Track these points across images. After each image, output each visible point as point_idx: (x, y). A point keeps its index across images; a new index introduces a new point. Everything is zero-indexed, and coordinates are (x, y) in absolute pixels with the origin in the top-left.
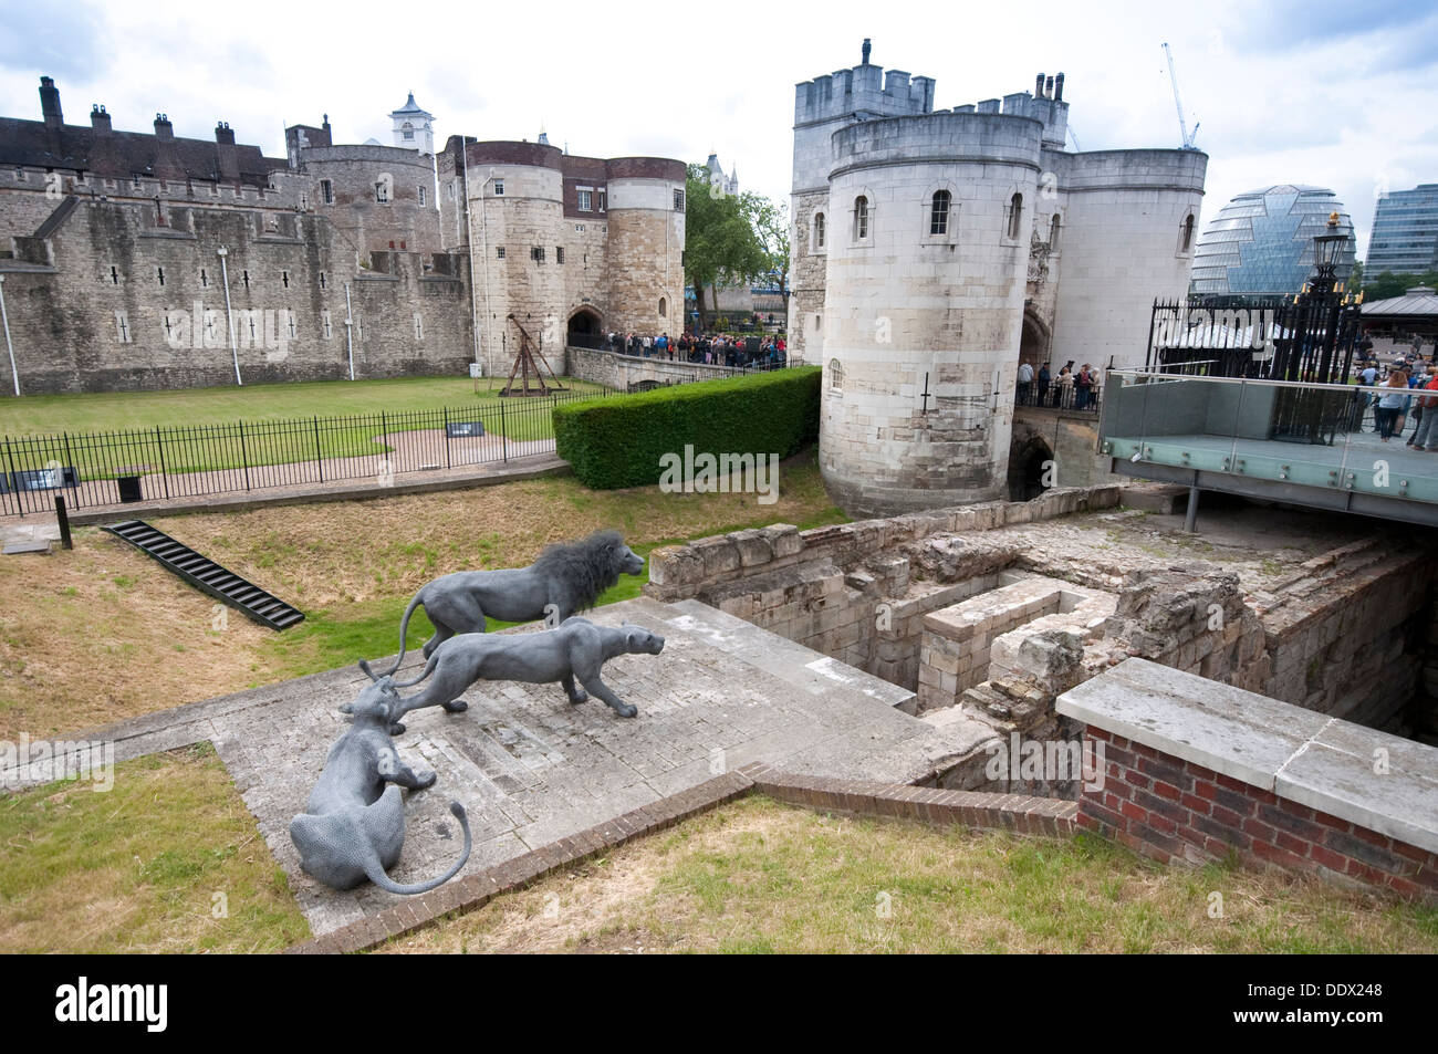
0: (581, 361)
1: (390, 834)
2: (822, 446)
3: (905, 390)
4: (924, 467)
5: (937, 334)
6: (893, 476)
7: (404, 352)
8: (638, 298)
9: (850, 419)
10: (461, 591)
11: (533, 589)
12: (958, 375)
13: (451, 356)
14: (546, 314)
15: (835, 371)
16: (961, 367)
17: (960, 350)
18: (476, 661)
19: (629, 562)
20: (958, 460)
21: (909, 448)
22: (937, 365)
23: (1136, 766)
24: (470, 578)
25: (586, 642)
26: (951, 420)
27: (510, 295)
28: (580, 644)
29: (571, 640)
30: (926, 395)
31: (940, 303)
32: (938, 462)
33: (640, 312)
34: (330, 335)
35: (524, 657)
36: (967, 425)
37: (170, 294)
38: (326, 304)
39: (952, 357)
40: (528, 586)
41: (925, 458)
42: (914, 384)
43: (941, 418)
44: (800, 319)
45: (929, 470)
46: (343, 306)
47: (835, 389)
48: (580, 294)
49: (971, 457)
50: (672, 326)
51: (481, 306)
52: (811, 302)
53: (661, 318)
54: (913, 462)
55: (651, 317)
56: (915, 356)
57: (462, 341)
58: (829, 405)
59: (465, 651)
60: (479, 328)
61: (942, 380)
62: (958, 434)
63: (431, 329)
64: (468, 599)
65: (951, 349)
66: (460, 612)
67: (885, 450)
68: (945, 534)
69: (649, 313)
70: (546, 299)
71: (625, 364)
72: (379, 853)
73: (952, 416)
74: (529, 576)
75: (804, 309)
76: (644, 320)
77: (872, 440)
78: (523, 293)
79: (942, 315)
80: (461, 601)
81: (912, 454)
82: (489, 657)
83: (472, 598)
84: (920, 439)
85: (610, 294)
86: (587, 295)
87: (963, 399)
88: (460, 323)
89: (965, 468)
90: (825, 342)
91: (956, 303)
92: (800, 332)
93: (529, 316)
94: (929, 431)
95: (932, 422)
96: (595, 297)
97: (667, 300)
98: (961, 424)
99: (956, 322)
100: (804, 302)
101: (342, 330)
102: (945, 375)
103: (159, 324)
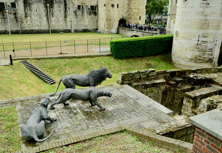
0: (121, 30)
1: (40, 131)
2: (172, 51)
3: (193, 39)
4: (196, 58)
5: (202, 25)
6: (188, 59)
7: (83, 27)
8: (135, 16)
9: (179, 45)
10: (70, 79)
11: (86, 80)
12: (207, 36)
13: (93, 28)
14: (114, 19)
15: (177, 34)
16: (208, 34)
17: (208, 30)
18: (69, 95)
19: (109, 75)
20: (205, 56)
21: (193, 53)
22: (202, 33)
23: (207, 138)
24: (72, 76)
25: (94, 92)
26: (204, 47)
27: (106, 15)
28: (92, 93)
29: (90, 92)
30: (198, 40)
31: (204, 18)
32: (200, 57)
33: (135, 19)
34: (69, 24)
35: (80, 95)
36: (208, 48)
37: (38, 14)
38: (68, 16)
39: (206, 31)
40: (85, 79)
41: (197, 55)
42: (196, 37)
43: (202, 46)
44: (170, 21)
45: (198, 58)
46: (71, 17)
47: (176, 38)
48: (122, 15)
49: (208, 56)
50: (142, 23)
51: (100, 17)
52: (173, 17)
53: (140, 21)
54: (194, 56)
55: (137, 21)
56: (196, 31)
57: (96, 25)
58: (175, 42)
59: (67, 92)
60: (99, 22)
61: (203, 37)
62: (206, 50)
63: (89, 22)
64: (71, 81)
65: (206, 29)
66: (70, 83)
67: (187, 53)
68: (193, 74)
69: (137, 20)
70: (114, 16)
71: (130, 31)
72: (37, 134)
73: (205, 46)
74: (85, 77)
75: (171, 19)
76: (136, 21)
77: (184, 50)
78: (109, 15)
79: (204, 21)
80: (70, 81)
81: (194, 54)
82: (72, 94)
83: (73, 81)
84: (196, 51)
85: (128, 15)
86: (123, 15)
87: (208, 42)
88: (95, 21)
89: (207, 58)
90: (175, 26)
91: (208, 18)
92: (170, 24)
93: (110, 20)
94: (198, 49)
95: (199, 47)
96: (125, 16)
97: (141, 17)
98: (207, 48)
99: (208, 23)
100: (171, 17)
101: (71, 22)
102: (203, 36)
103: (35, 20)
